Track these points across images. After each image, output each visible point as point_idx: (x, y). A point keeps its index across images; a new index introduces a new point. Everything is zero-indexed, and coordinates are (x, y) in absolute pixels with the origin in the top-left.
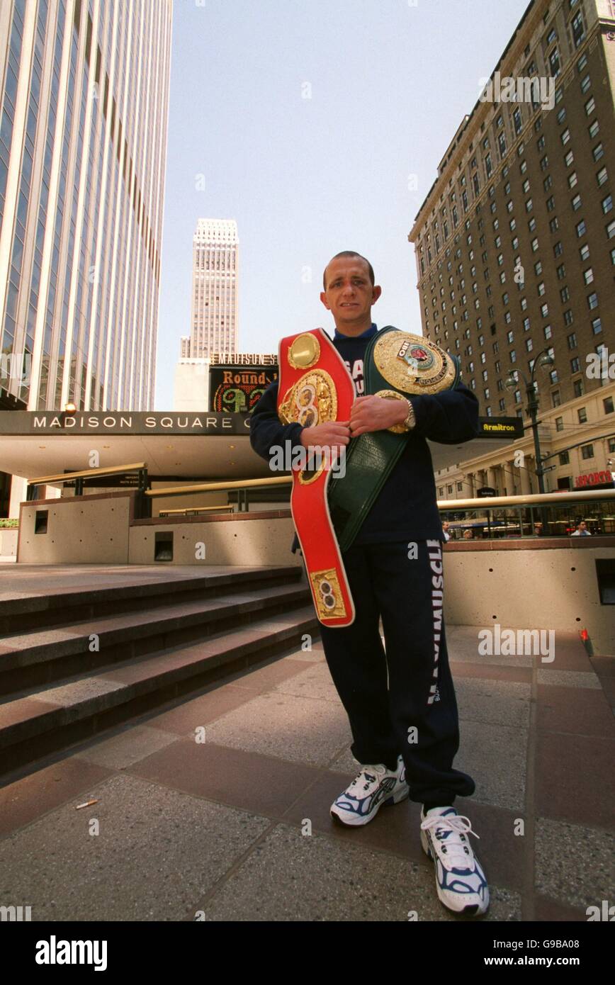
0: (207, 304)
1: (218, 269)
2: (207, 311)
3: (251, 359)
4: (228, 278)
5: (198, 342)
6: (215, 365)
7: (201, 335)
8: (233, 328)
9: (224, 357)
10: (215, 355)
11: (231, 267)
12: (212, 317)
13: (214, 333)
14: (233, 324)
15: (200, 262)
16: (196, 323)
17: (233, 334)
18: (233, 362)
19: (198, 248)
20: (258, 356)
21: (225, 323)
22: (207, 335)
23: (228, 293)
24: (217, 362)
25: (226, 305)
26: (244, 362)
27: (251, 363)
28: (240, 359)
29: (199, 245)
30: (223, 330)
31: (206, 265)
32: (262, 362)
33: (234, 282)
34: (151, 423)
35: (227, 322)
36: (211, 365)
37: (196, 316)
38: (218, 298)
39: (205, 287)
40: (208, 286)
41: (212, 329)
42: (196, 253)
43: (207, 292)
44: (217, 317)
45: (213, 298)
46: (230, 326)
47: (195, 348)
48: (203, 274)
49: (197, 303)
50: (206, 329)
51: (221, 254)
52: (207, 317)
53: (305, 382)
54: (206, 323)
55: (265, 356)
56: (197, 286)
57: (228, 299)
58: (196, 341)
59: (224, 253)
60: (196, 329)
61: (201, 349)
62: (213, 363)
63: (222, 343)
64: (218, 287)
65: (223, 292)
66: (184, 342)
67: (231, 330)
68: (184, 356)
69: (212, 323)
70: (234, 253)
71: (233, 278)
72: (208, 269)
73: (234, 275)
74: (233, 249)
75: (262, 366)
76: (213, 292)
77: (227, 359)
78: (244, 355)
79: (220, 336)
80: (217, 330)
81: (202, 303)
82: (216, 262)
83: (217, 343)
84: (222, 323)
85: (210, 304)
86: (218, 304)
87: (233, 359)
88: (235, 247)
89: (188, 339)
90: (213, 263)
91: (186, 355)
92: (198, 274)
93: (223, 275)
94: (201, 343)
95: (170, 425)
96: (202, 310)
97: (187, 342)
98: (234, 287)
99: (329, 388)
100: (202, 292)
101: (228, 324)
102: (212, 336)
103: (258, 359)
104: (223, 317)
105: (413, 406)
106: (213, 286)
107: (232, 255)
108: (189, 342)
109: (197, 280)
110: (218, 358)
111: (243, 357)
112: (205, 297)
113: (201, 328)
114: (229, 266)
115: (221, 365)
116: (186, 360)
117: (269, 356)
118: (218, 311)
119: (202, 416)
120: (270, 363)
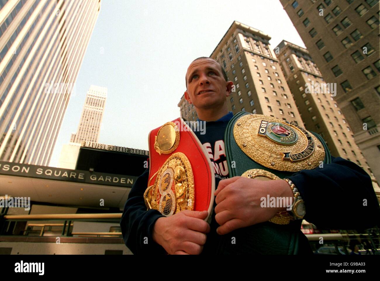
0: (87, 120)
1: (96, 106)
2: (87, 123)
3: (101, 146)
4: (99, 110)
5: (80, 136)
6: (83, 147)
7: (82, 133)
8: (97, 132)
9: (89, 144)
10: (84, 142)
11: (102, 106)
12: (89, 126)
13: (88, 133)
14: (98, 130)
15: (88, 102)
16: (80, 128)
17: (97, 135)
18: (92, 147)
19: (88, 96)
20: (105, 145)
21: (94, 129)
22: (84, 133)
23: (98, 117)
24: (84, 145)
25: (96, 122)
26: (98, 147)
27: (101, 148)
28: (96, 146)
29: (89, 95)
30: (92, 132)
31: (90, 104)
32: (107, 148)
33: (101, 112)
34: (39, 172)
35: (95, 129)
36: (81, 147)
37: (81, 124)
38: (93, 118)
39: (88, 113)
40: (89, 112)
41: (87, 131)
42: (87, 98)
43: (89, 115)
44: (91, 126)
45: (90, 118)
46: (96, 131)
47: (78, 139)
48: (88, 107)
49: (83, 119)
50: (85, 131)
51: (98, 101)
52: (86, 126)
53: (167, 165)
54: (85, 128)
55: (108, 146)
56: (85, 112)
57: (98, 119)
58: (79, 135)
59: (100, 100)
60: (80, 130)
61: (80, 139)
62: (83, 146)
63: (91, 138)
64: (94, 114)
65: (96, 116)
66: (73, 135)
67: (96, 133)
68: (71, 142)
69: (88, 129)
70: (104, 101)
71: (102, 111)
72: (91, 105)
73: (102, 110)
74: (104, 99)
75: (106, 150)
76: (91, 115)
77: (90, 145)
78: (98, 144)
79: (91, 135)
80: (90, 132)
81: (85, 119)
82: (95, 104)
83: (89, 138)
84: (93, 129)
85: (89, 120)
86: (92, 121)
87: (93, 145)
88: (105, 98)
89: (75, 134)
90: (94, 103)
91: (73, 141)
92: (86, 107)
93: (97, 109)
94: (81, 137)
95: (50, 174)
96: (84, 122)
97: (74, 135)
98: (101, 115)
99: (186, 171)
100: (86, 115)
101: (95, 130)
102: (87, 134)
103: (105, 147)
104: (94, 127)
105: (296, 186)
106: (92, 113)
107: (103, 102)
108: (75, 136)
109: (85, 109)
110: (85, 144)
111: (97, 145)
112: (87, 117)
113: (82, 130)
114: (101, 106)
115: (86, 147)
116: (72, 143)
117: (110, 146)
118: (92, 123)
119: (69, 171)
120: (110, 149)
